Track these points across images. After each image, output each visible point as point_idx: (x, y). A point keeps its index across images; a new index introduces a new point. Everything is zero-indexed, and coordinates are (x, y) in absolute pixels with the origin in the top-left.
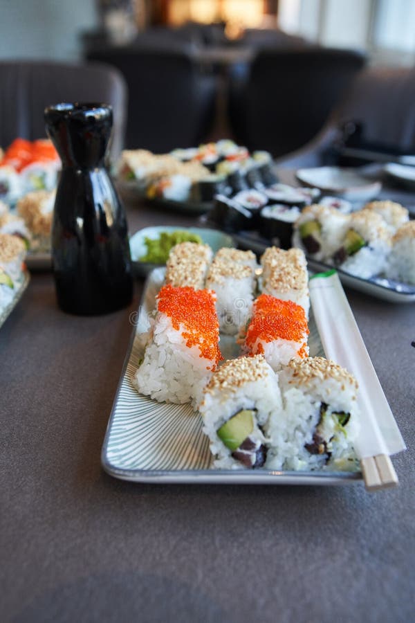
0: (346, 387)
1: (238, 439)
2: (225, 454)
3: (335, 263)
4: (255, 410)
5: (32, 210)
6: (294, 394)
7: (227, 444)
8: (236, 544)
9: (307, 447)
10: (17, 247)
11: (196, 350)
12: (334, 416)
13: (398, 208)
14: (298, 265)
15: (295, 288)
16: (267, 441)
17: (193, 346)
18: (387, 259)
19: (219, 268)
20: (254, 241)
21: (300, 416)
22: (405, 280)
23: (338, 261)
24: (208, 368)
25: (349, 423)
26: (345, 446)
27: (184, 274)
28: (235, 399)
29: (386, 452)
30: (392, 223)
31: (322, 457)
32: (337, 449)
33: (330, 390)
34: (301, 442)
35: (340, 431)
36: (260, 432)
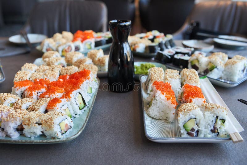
0: (224, 111)
1: (190, 128)
2: (186, 133)
3: (205, 74)
4: (195, 118)
5: (93, 56)
6: (207, 113)
7: (186, 130)
8: (192, 160)
9: (212, 131)
10: (96, 69)
11: (170, 101)
12: (220, 120)
13: (224, 54)
14: (196, 74)
15: (196, 82)
16: (199, 128)
17: (169, 100)
18: (223, 72)
19: (169, 75)
20: (171, 66)
21: (210, 120)
22: (229, 80)
23: (206, 73)
24: (174, 107)
25: (225, 123)
26: (224, 130)
27: (157, 78)
28: (189, 115)
29: (238, 132)
30: (223, 60)
31: (216, 134)
32: (221, 131)
33: (219, 112)
34: (210, 129)
35: (222, 125)
36: (197, 126)
